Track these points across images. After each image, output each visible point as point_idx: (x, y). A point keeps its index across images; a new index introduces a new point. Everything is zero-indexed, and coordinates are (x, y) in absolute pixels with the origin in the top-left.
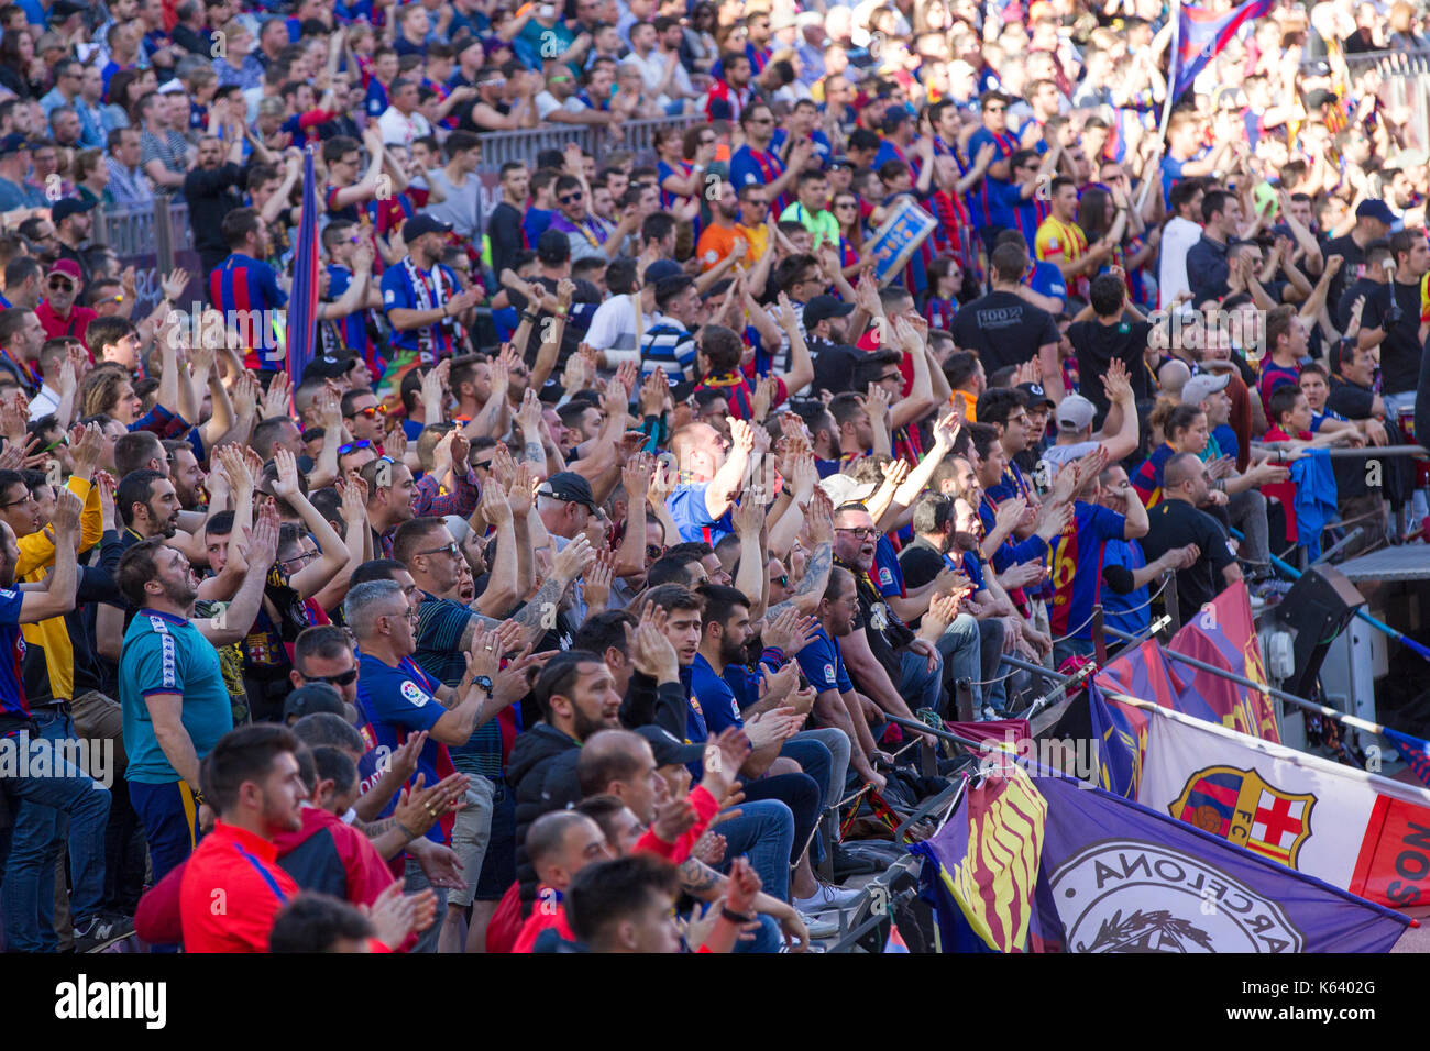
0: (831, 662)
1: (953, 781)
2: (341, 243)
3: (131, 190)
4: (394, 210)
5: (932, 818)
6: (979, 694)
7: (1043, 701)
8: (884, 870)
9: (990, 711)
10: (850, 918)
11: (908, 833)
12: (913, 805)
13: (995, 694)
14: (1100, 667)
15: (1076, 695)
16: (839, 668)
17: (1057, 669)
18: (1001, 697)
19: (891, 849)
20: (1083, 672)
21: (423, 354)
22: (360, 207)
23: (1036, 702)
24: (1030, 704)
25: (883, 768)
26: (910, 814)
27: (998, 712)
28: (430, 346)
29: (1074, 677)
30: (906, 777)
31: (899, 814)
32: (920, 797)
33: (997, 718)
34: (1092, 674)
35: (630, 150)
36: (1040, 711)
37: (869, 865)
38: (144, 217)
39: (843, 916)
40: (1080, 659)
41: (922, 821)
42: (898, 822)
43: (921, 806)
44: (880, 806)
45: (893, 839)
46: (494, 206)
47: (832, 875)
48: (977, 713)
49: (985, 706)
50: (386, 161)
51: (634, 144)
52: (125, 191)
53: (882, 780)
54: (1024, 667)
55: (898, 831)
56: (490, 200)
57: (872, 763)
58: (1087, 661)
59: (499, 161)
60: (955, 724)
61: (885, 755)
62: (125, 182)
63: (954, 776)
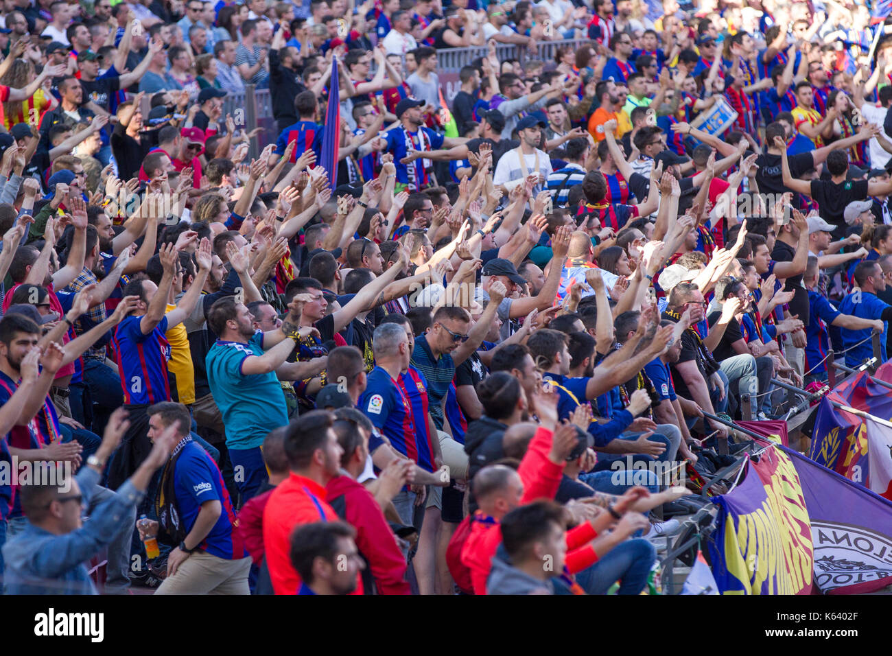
0: (666, 382)
1: (739, 458)
2: (365, 115)
3: (229, 78)
4: (394, 95)
5: (725, 481)
6: (756, 404)
7: (795, 409)
8: (695, 513)
9: (762, 415)
10: (673, 543)
11: (710, 490)
12: (713, 472)
13: (765, 404)
14: (831, 389)
15: (816, 406)
16: (670, 386)
17: (805, 389)
18: (769, 406)
19: (700, 500)
20: (821, 392)
21: (410, 185)
22: (371, 94)
23: (791, 410)
24: (787, 411)
25: (695, 449)
26: (711, 478)
27: (767, 415)
28: (414, 180)
29: (815, 395)
30: (709, 455)
31: (704, 478)
32: (718, 467)
33: (766, 419)
34: (827, 393)
35: (541, 60)
36: (794, 415)
37: (685, 510)
38: (239, 97)
39: (669, 541)
40: (819, 383)
41: (719, 483)
42: (703, 482)
43: (718, 474)
44: (693, 473)
45: (700, 493)
46: (455, 94)
47: (662, 515)
48: (754, 416)
49: (759, 411)
50: (387, 68)
51: (543, 56)
52: (226, 78)
53: (695, 457)
54: (784, 387)
55: (704, 489)
56: (453, 90)
57: (689, 446)
58: (822, 385)
59: (459, 65)
60: (741, 422)
61: (696, 440)
62: (226, 73)
63: (738, 455)
